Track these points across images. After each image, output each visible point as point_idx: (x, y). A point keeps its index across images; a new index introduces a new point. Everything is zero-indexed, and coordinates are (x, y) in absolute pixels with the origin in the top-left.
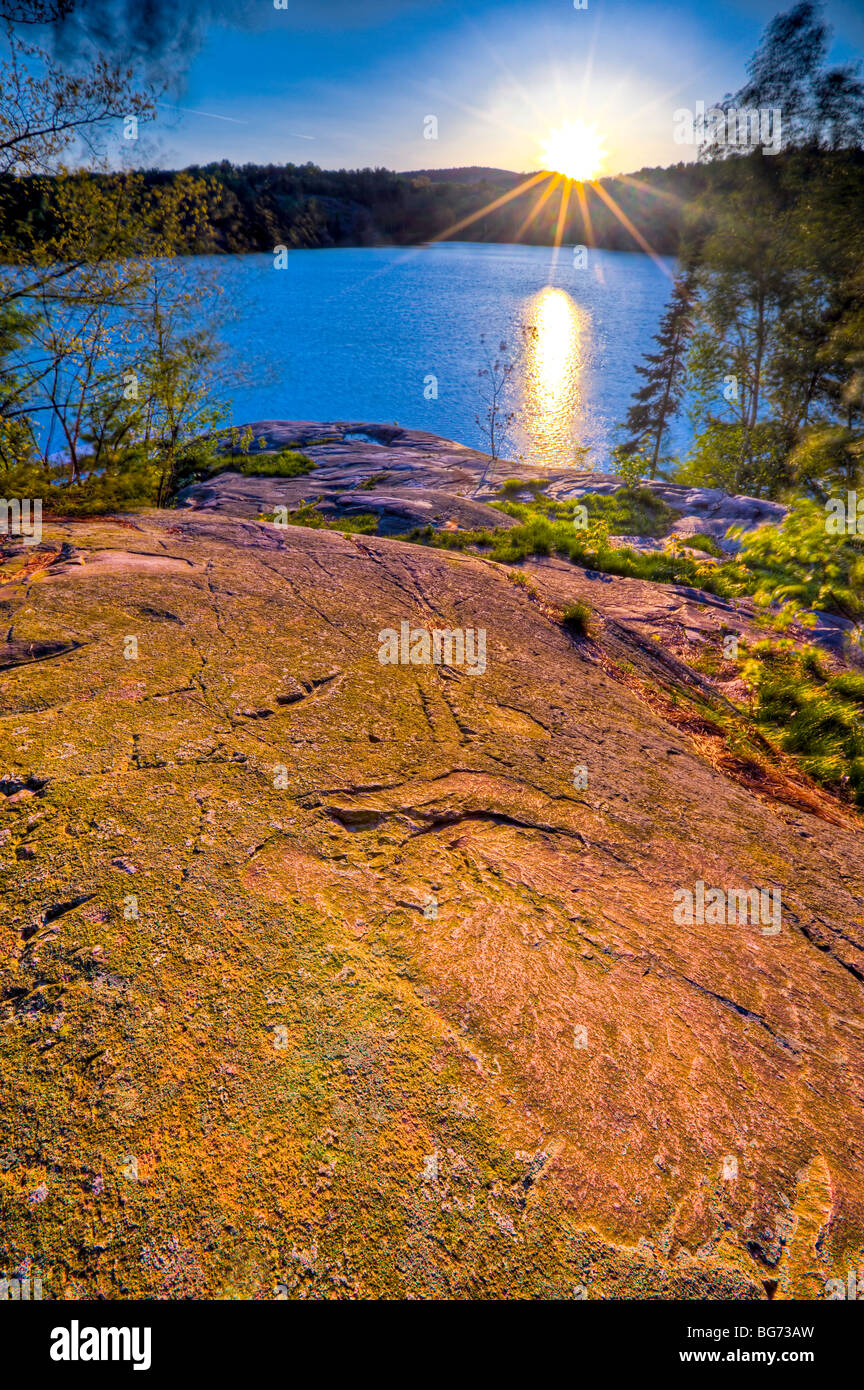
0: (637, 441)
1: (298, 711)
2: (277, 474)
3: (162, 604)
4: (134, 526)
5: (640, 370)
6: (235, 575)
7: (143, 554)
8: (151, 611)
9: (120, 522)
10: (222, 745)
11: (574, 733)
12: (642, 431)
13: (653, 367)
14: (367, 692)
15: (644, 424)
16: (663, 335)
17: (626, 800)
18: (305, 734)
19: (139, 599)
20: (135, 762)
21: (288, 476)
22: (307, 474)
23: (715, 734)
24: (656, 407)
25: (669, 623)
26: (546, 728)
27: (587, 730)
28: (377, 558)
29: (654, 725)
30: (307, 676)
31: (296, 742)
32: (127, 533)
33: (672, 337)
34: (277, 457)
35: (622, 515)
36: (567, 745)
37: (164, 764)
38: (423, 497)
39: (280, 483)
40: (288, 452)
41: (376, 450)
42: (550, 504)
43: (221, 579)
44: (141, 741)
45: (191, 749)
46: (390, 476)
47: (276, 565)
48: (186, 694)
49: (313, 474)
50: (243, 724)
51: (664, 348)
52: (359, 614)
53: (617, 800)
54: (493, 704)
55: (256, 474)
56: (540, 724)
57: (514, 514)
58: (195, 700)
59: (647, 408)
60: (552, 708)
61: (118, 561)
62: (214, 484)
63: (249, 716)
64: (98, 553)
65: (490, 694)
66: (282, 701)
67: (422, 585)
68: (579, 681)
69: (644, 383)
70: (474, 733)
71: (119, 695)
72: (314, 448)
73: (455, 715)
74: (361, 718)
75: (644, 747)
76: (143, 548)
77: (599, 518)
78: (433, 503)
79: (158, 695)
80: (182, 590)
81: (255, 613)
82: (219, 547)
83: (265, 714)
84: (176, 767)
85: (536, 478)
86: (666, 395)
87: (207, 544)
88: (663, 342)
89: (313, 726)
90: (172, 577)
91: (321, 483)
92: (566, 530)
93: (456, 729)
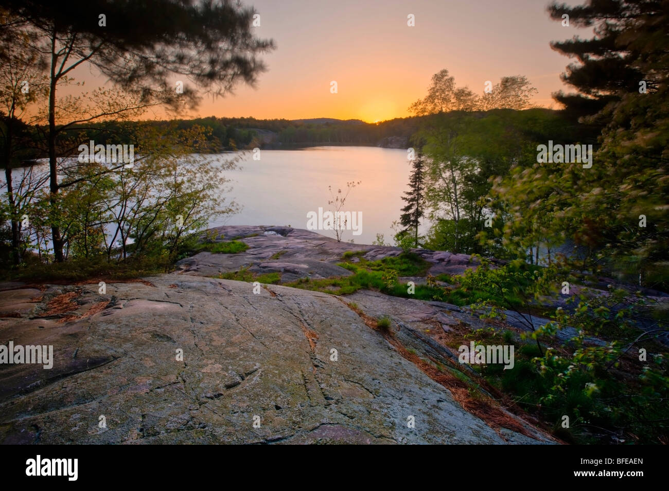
0: (406, 230)
1: (236, 393)
2: (230, 252)
3: (165, 330)
4: (152, 285)
5: (404, 199)
6: (205, 312)
7: (156, 301)
8: (158, 335)
9: (145, 282)
10: (193, 417)
11: (386, 394)
12: (408, 225)
13: (410, 197)
14: (275, 378)
15: (409, 222)
16: (411, 184)
17: (416, 435)
18: (240, 407)
19: (152, 328)
20: (141, 433)
21: (235, 253)
22: (245, 251)
23: (462, 387)
24: (413, 214)
25: (433, 322)
26: (371, 393)
27: (393, 391)
28: (280, 298)
29: (429, 384)
30: (242, 370)
31: (235, 413)
32: (148, 289)
33: (416, 184)
34: (229, 244)
35: (404, 266)
36: (383, 402)
37: (159, 433)
38: (304, 262)
39: (231, 257)
40: (235, 241)
41: (279, 239)
42: (368, 263)
43: (198, 314)
44: (146, 419)
45: (175, 422)
46: (287, 252)
47: (227, 305)
48: (174, 386)
49: (248, 251)
50: (205, 403)
51: (414, 189)
52: (271, 331)
53: (411, 435)
54: (342, 380)
55: (218, 252)
56: (368, 390)
57: (350, 269)
58: (179, 389)
59: (409, 214)
60: (373, 380)
61: (142, 306)
62: (197, 257)
63: (209, 398)
64: (131, 302)
65: (340, 374)
66: (229, 387)
67: (304, 312)
68: (388, 361)
69: (407, 204)
70: (332, 399)
71: (136, 389)
72: (249, 238)
73: (322, 389)
74: (271, 395)
75: (424, 399)
76: (156, 297)
77: (392, 268)
78: (309, 265)
79: (158, 388)
80: (177, 322)
81: (215, 334)
82: (197, 295)
83: (219, 396)
84: (166, 434)
85: (359, 250)
86: (417, 209)
87: (191, 294)
88: (412, 186)
89: (244, 402)
90: (170, 314)
91: (252, 256)
92: (376, 276)
93: (323, 397)
